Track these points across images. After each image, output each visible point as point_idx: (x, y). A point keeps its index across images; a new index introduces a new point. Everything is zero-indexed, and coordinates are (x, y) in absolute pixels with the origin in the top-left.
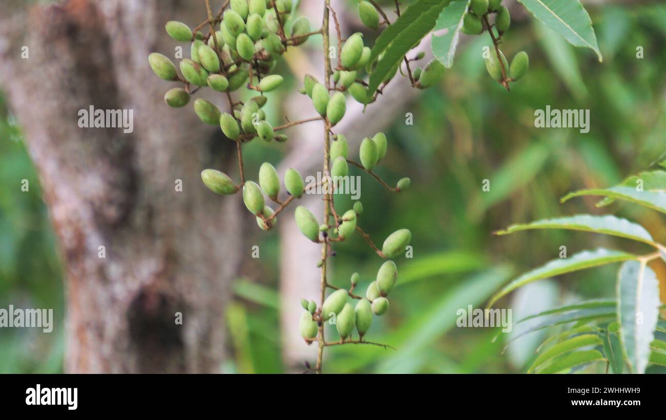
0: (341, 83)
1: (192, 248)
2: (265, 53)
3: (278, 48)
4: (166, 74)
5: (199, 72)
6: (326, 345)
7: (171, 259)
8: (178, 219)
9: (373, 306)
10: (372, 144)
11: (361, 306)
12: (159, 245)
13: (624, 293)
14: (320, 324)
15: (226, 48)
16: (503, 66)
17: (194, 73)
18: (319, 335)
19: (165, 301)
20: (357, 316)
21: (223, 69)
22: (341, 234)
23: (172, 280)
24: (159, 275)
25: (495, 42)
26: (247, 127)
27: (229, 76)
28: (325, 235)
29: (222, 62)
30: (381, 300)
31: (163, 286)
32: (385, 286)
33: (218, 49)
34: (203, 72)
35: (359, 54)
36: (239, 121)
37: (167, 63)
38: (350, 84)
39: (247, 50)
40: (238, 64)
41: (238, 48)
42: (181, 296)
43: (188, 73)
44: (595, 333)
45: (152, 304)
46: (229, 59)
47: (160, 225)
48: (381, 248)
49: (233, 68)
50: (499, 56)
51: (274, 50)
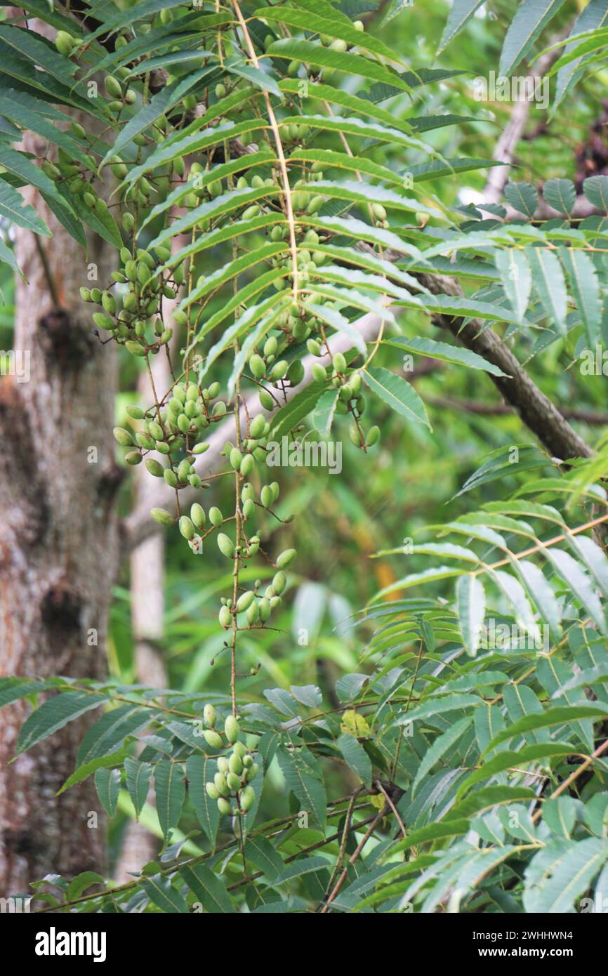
0: (249, 447)
1: (86, 560)
2: (194, 427)
3: (204, 423)
4: (126, 442)
5: (149, 440)
6: (238, 630)
7: (71, 567)
8: (76, 539)
9: (271, 602)
10: (270, 490)
11: (262, 602)
12: (63, 558)
13: (461, 597)
14: (235, 615)
15: (167, 424)
16: (361, 436)
17: (146, 441)
18: (233, 622)
19: (67, 596)
20: (260, 610)
21: (165, 439)
22: (248, 552)
23: (72, 582)
24: (62, 578)
25: (356, 419)
26: (182, 478)
27: (170, 443)
28: (239, 553)
29: (164, 433)
30: (276, 599)
31: (67, 586)
32: (278, 589)
33: (161, 424)
34: (152, 440)
35: (262, 427)
36: (177, 474)
37: (126, 434)
38: (255, 448)
39: (185, 425)
40: (176, 435)
41: (179, 423)
42: (78, 593)
43: (142, 441)
44: (414, 621)
45: (59, 599)
46: (169, 431)
47: (63, 544)
48: (275, 563)
49: (172, 438)
50: (359, 429)
51: (202, 425)
